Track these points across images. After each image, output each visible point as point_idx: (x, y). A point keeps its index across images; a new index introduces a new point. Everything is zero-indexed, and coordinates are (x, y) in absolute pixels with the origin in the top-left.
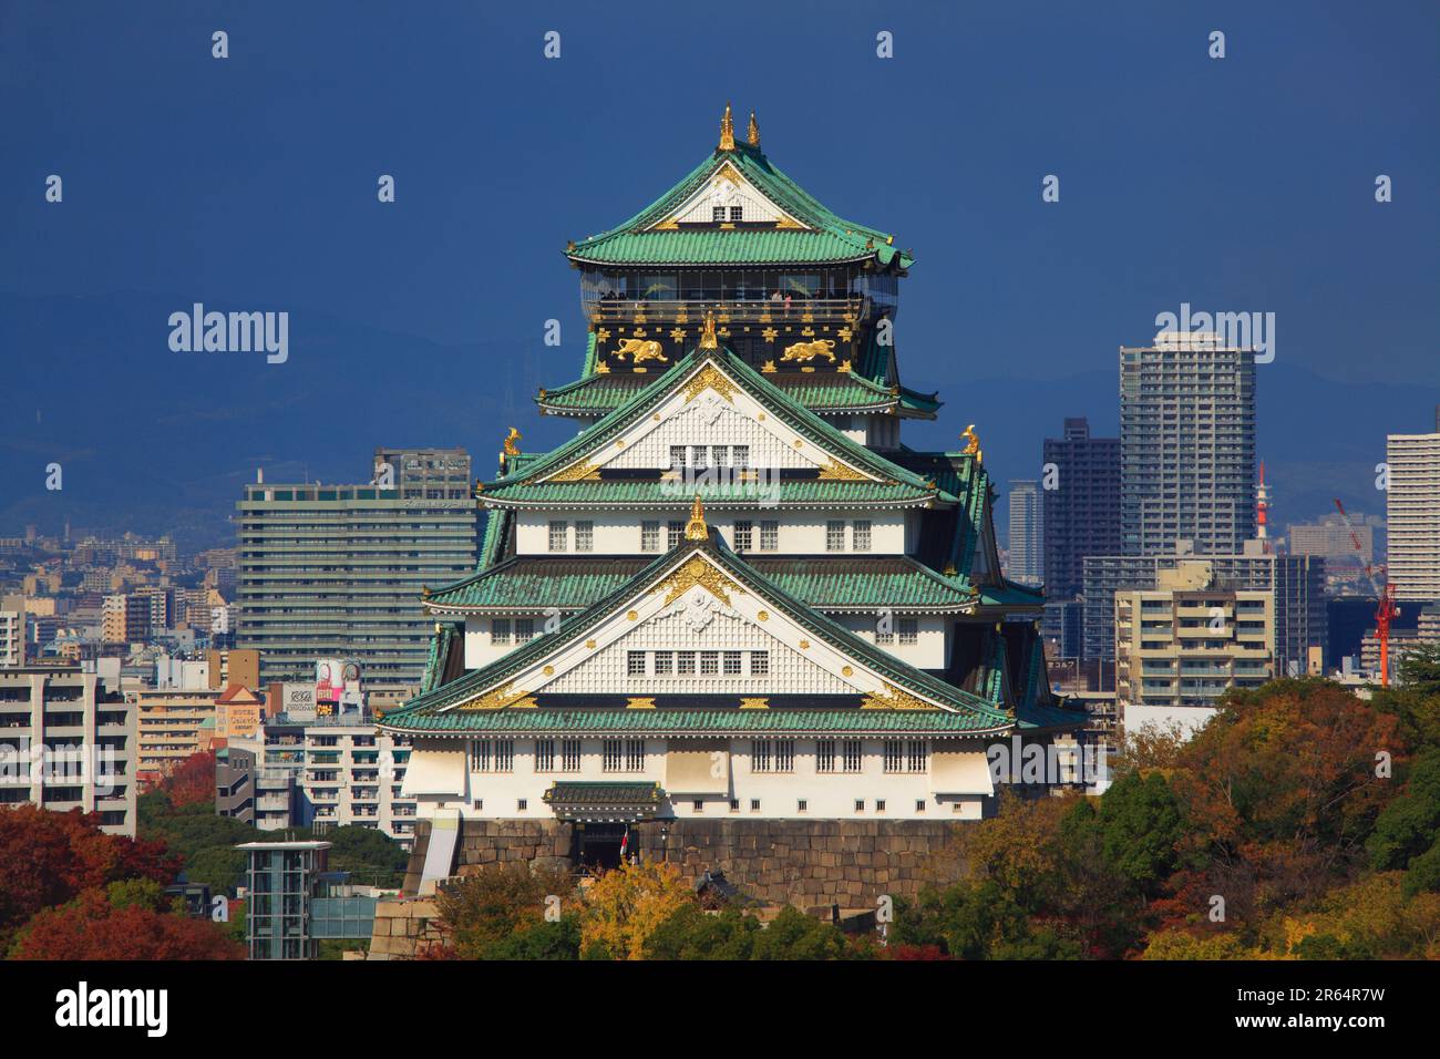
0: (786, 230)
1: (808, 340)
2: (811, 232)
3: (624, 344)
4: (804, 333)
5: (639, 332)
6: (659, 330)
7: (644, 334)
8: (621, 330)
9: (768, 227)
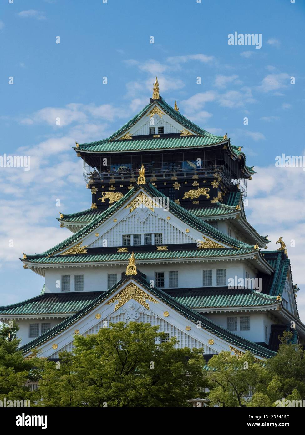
0: (185, 137)
1: (196, 188)
2: (197, 137)
3: (105, 194)
4: (194, 185)
5: (112, 188)
6: (121, 186)
7: (115, 189)
8: (103, 187)
9: (177, 135)
